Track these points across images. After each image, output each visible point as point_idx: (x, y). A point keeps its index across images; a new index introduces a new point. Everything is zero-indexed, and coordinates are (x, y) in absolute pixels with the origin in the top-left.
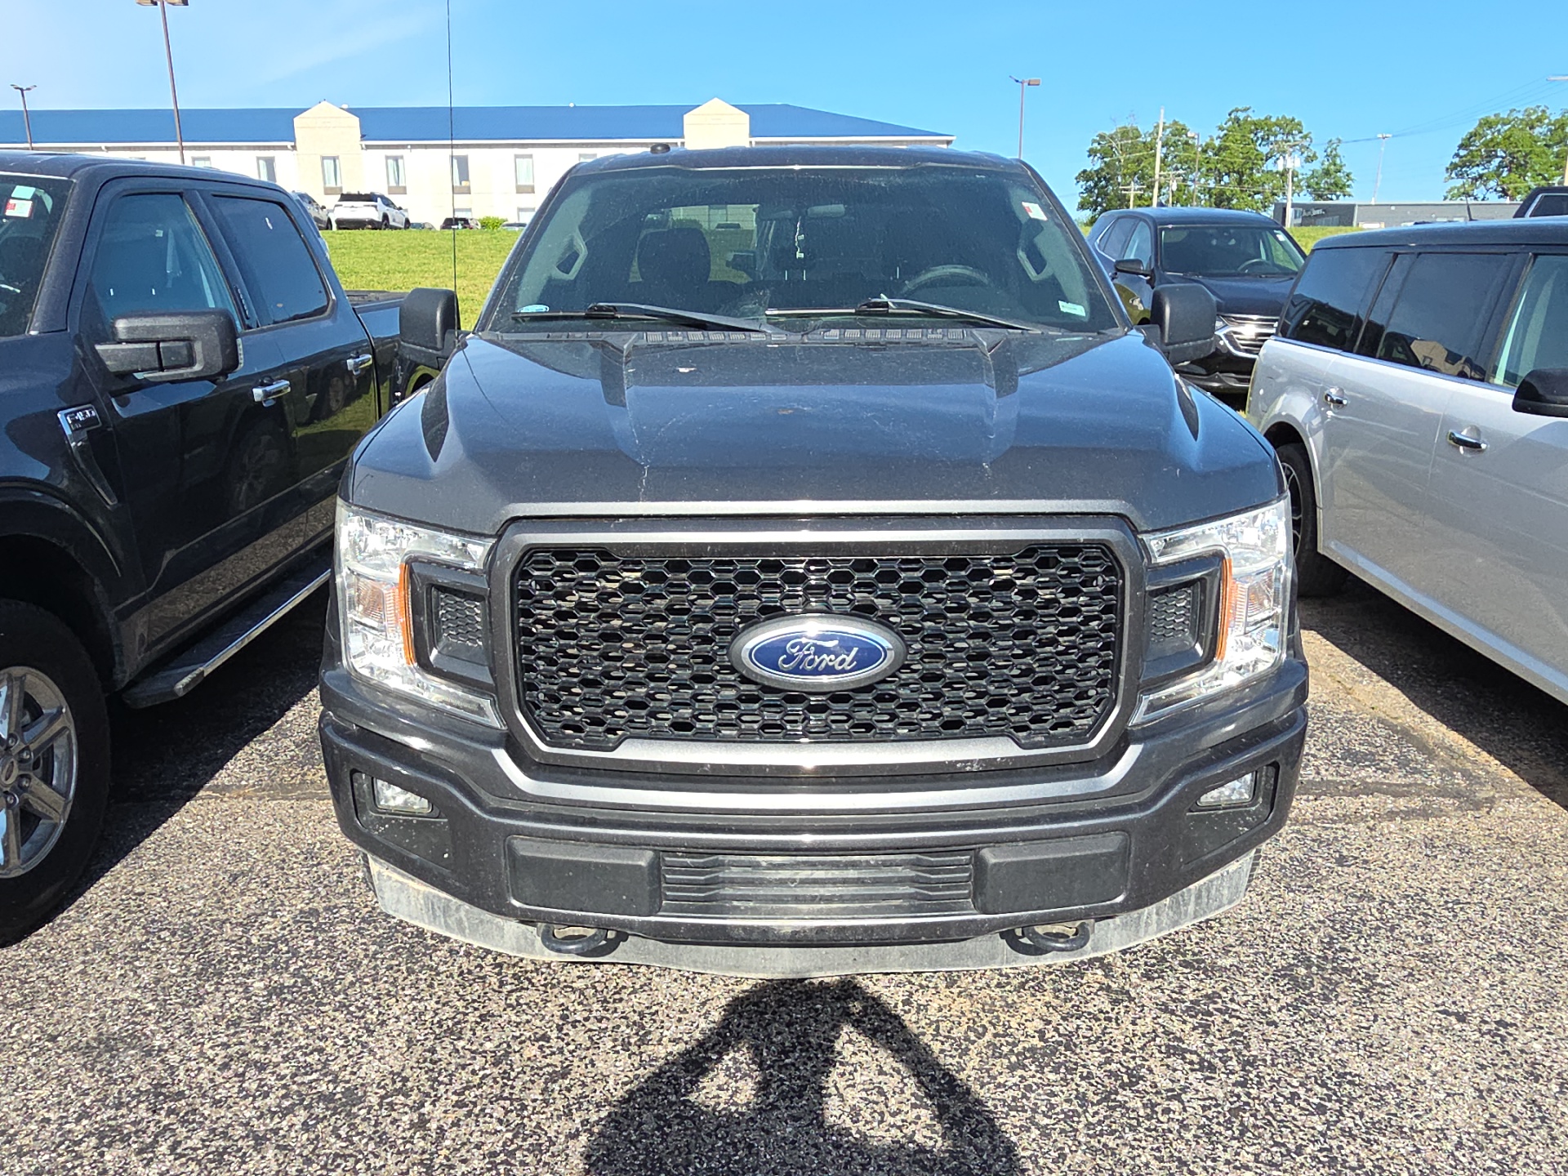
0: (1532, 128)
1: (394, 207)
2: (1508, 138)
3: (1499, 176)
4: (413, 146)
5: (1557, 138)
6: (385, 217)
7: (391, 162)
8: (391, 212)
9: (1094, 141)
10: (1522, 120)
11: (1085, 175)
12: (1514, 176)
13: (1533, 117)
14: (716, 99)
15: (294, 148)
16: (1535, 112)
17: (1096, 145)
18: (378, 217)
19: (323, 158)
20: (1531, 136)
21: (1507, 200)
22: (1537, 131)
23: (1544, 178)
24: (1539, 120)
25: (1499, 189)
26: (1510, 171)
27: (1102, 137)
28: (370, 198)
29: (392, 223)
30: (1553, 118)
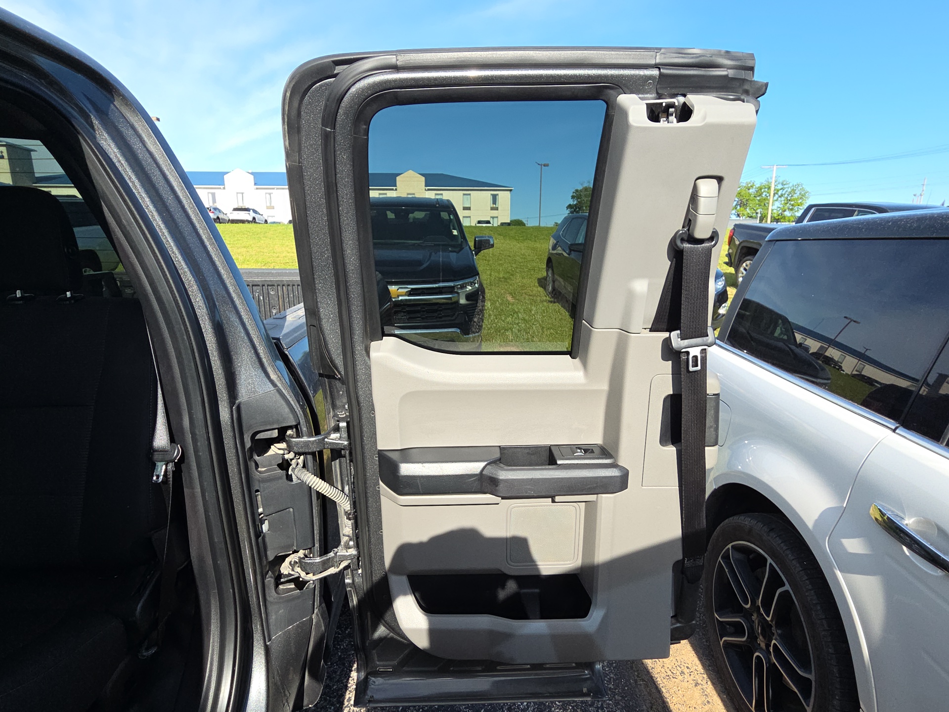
0: (749, 189)
1: (260, 214)
2: (740, 193)
3: (736, 208)
4: (277, 189)
5: (759, 194)
6: (254, 218)
7: (268, 195)
8: (257, 216)
9: (574, 192)
10: (745, 186)
11: (570, 206)
12: (742, 209)
13: (749, 185)
14: (411, 171)
15: (224, 188)
16: (750, 183)
17: (574, 194)
18: (250, 219)
19: (237, 193)
20: (749, 193)
21: (738, 218)
22: (751, 191)
23: (754, 210)
24: (752, 186)
25: (736, 214)
26: (740, 206)
27: (577, 191)
28: (247, 210)
29: (257, 221)
30: (757, 186)
